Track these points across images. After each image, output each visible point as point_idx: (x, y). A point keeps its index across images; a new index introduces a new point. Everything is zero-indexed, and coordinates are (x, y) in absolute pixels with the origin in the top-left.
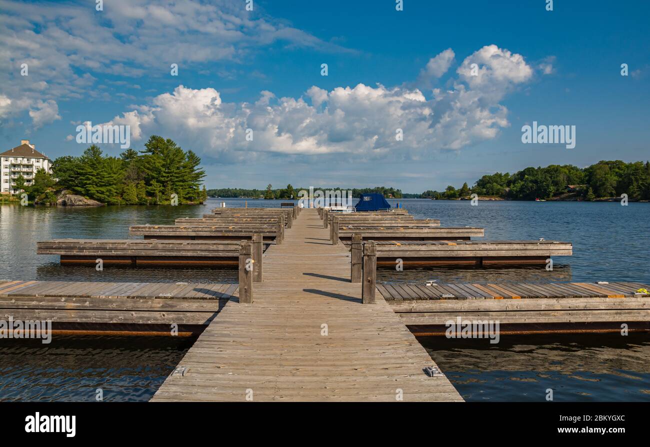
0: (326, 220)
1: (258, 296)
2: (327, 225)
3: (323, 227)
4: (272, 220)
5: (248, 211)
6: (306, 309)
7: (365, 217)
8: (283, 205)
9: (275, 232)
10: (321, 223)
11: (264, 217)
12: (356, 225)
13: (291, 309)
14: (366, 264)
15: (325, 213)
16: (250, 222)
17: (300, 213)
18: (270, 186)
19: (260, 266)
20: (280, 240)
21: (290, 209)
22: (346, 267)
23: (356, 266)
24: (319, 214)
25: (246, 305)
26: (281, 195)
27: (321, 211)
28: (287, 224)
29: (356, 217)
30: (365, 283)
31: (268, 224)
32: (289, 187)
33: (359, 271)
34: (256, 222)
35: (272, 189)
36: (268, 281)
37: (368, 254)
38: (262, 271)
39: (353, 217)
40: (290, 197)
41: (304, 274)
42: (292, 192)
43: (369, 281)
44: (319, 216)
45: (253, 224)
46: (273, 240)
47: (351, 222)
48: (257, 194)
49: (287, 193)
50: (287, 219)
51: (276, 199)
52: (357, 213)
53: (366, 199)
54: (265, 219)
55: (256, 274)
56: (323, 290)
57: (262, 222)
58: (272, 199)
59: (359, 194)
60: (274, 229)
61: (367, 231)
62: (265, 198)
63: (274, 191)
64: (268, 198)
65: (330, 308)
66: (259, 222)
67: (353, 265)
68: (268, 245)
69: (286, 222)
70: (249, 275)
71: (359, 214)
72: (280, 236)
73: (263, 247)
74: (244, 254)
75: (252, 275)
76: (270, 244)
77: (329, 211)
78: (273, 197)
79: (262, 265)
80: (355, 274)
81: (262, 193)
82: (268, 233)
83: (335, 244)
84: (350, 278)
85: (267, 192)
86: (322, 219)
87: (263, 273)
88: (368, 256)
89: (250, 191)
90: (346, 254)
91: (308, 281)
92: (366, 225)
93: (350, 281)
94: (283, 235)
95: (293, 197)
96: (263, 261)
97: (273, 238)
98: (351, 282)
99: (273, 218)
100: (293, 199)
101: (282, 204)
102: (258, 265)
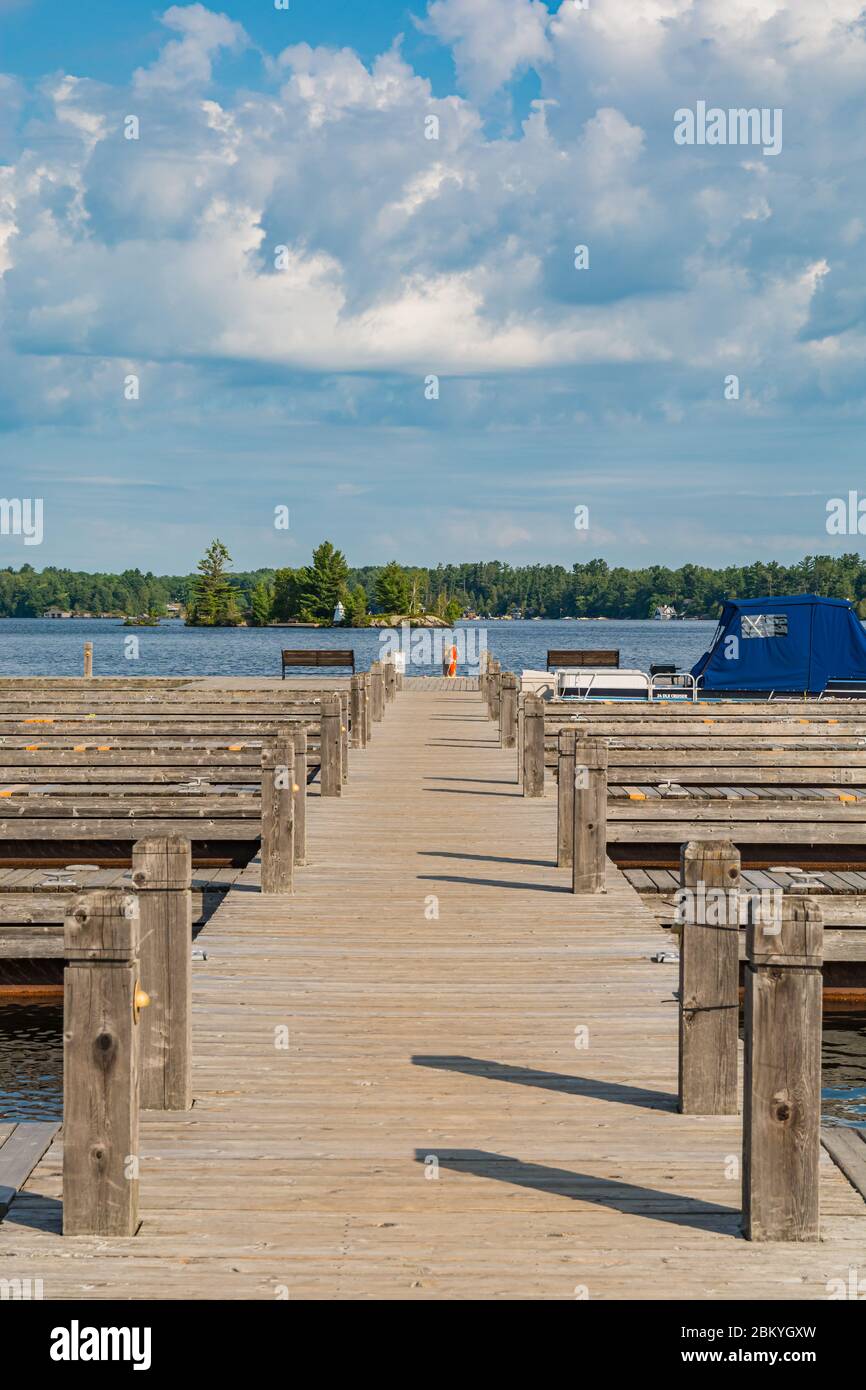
0: (535, 750)
1: (165, 1191)
2: (539, 781)
3: (518, 789)
4: (236, 746)
5: (101, 696)
6: (434, 1268)
7: (746, 728)
8: (293, 660)
9: (255, 817)
10: (507, 763)
11: (189, 728)
12: (697, 775)
13: (348, 1266)
14: (763, 1018)
15: (531, 709)
16: (113, 757)
17: (390, 707)
18: (219, 552)
19: (178, 1021)
20: (283, 868)
21: (335, 683)
22: (652, 1023)
23: (706, 1022)
24: (496, 715)
25: (102, 1244)
26: (279, 602)
27: (507, 696)
28: (317, 768)
29: (698, 728)
30: (762, 1120)
31: (210, 773)
32: (325, 557)
33: (723, 1050)
34: (145, 758)
35: (227, 568)
36: (223, 1102)
37: (776, 959)
38: (190, 1047)
39: (681, 728)
40: (330, 613)
41: (418, 1060)
42: (343, 587)
43: (782, 1114)
44: (495, 724)
45: (131, 773)
46: (240, 864)
47: (672, 758)
48: (146, 592)
49: (312, 589)
50: (316, 745)
51: (254, 622)
52: (704, 707)
53: (757, 626)
54: (193, 743)
55: (157, 1062)
56: (525, 1154)
57: (179, 758)
58: (231, 624)
59: (717, 595)
60: (244, 801)
61: (765, 812)
62: (193, 622)
63: (242, 583)
64: (209, 619)
65: (565, 1260)
66: (163, 759)
67: (690, 1014)
68: (214, 895)
69: (315, 759)
70: (118, 1073)
71: (714, 710)
72: (279, 845)
73: (192, 904)
74: (93, 960)
75: (135, 1078)
76: (225, 889)
77: (548, 694)
78: (234, 612)
79: (191, 1007)
80: (703, 1063)
81: (177, 589)
82: (211, 824)
83: (587, 887)
84: (672, 1088)
85: (201, 585)
86: (511, 742)
87: (192, 1060)
88: (776, 970)
89: (109, 580)
90: (652, 948)
91: (437, 1102)
92: (758, 776)
93: (674, 1105)
94: (300, 837)
95: (349, 613)
96: (193, 988)
97: (241, 853)
98: (679, 1110)
99: (239, 736)
100: (347, 623)
101: (285, 654)
102: (168, 1015)
